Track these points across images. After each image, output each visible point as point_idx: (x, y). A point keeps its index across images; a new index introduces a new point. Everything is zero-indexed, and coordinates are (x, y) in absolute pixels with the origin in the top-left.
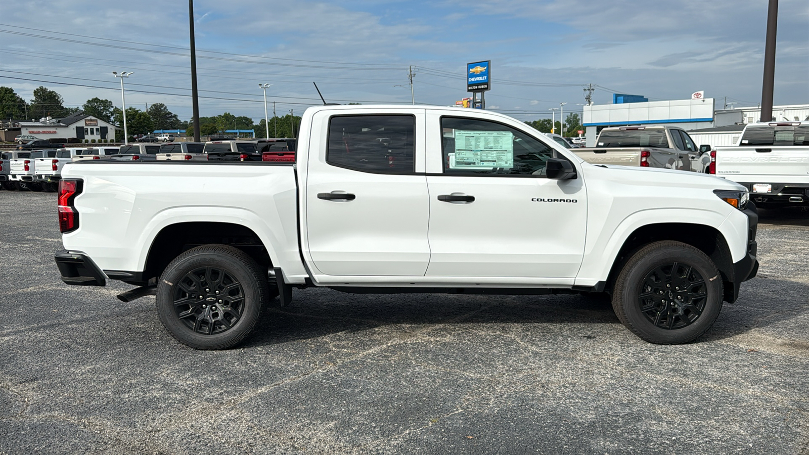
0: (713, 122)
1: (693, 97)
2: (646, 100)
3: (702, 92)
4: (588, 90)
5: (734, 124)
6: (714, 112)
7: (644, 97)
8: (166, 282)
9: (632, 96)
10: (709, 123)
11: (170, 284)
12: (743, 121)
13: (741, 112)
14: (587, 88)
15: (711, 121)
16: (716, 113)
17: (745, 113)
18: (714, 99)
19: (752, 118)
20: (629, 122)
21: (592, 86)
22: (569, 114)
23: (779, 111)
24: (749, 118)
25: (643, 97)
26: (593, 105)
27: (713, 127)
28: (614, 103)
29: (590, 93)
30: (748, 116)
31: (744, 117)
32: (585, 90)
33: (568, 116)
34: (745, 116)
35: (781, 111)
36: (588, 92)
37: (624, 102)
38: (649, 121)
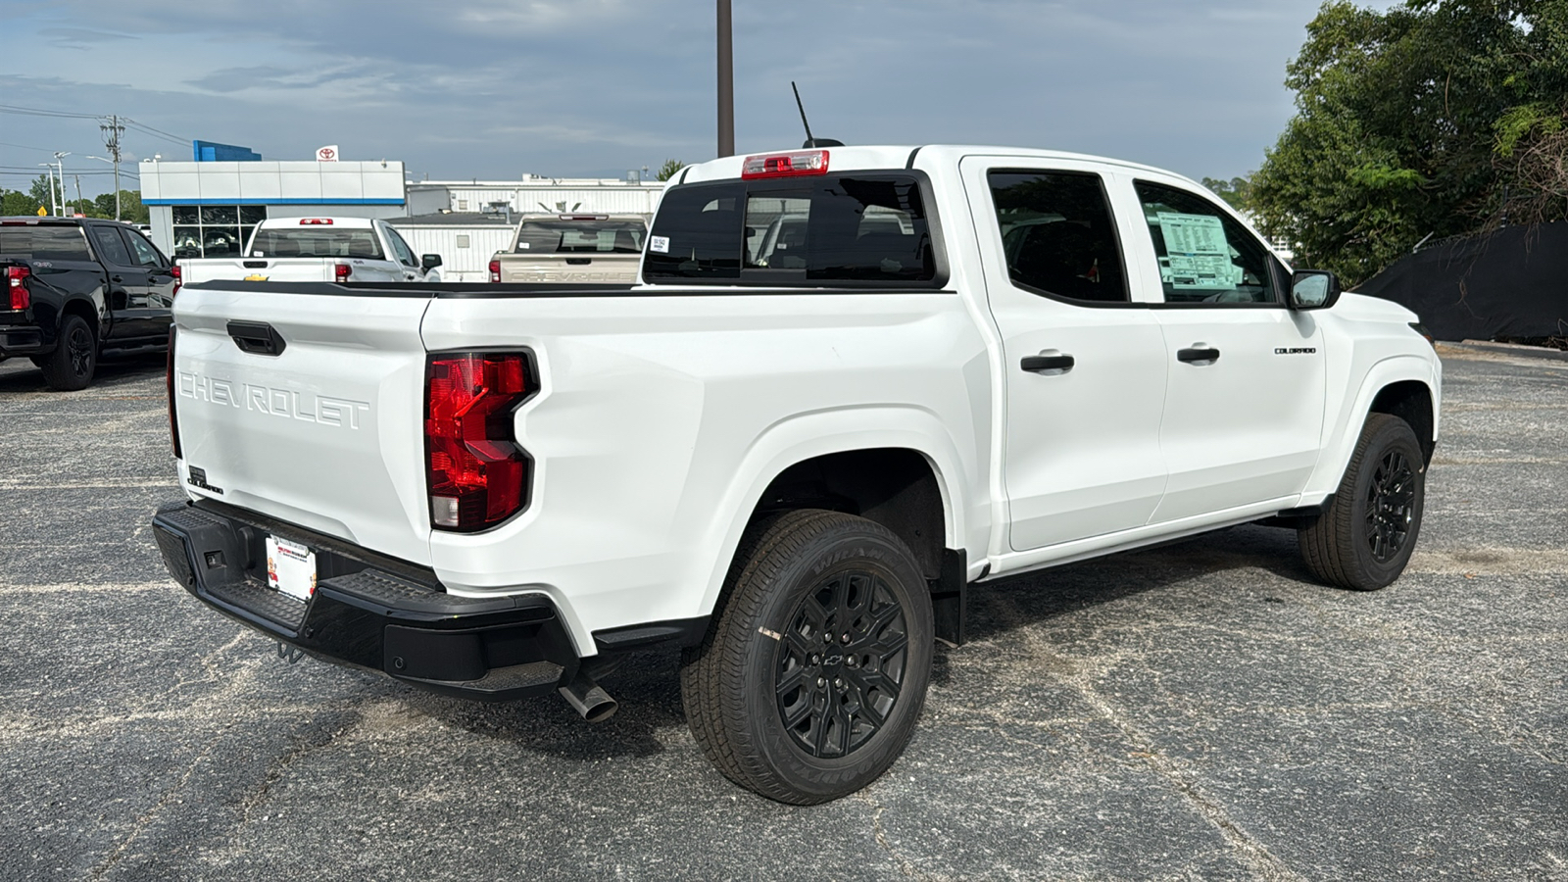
0: (405, 207)
1: (318, 157)
2: (257, 158)
3: (335, 148)
4: (111, 128)
5: (437, 211)
6: (406, 187)
7: (253, 151)
8: (768, 633)
9: (230, 147)
10: (398, 207)
11: (777, 636)
12: (450, 206)
13: (446, 189)
14: (108, 125)
15: (402, 204)
16: (408, 190)
17: (452, 192)
18: (403, 164)
19: (466, 201)
20: (241, 200)
21: (118, 119)
22: (38, 178)
23: (509, 192)
24: (460, 201)
25: (249, 150)
26: (159, 161)
27: (406, 216)
28: (196, 160)
29: (116, 135)
30: (458, 198)
31: (452, 200)
32: (103, 127)
33: (35, 183)
34: (454, 198)
35: (513, 192)
36: (111, 134)
37: (217, 160)
38: (281, 199)
